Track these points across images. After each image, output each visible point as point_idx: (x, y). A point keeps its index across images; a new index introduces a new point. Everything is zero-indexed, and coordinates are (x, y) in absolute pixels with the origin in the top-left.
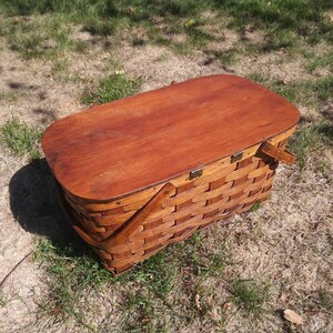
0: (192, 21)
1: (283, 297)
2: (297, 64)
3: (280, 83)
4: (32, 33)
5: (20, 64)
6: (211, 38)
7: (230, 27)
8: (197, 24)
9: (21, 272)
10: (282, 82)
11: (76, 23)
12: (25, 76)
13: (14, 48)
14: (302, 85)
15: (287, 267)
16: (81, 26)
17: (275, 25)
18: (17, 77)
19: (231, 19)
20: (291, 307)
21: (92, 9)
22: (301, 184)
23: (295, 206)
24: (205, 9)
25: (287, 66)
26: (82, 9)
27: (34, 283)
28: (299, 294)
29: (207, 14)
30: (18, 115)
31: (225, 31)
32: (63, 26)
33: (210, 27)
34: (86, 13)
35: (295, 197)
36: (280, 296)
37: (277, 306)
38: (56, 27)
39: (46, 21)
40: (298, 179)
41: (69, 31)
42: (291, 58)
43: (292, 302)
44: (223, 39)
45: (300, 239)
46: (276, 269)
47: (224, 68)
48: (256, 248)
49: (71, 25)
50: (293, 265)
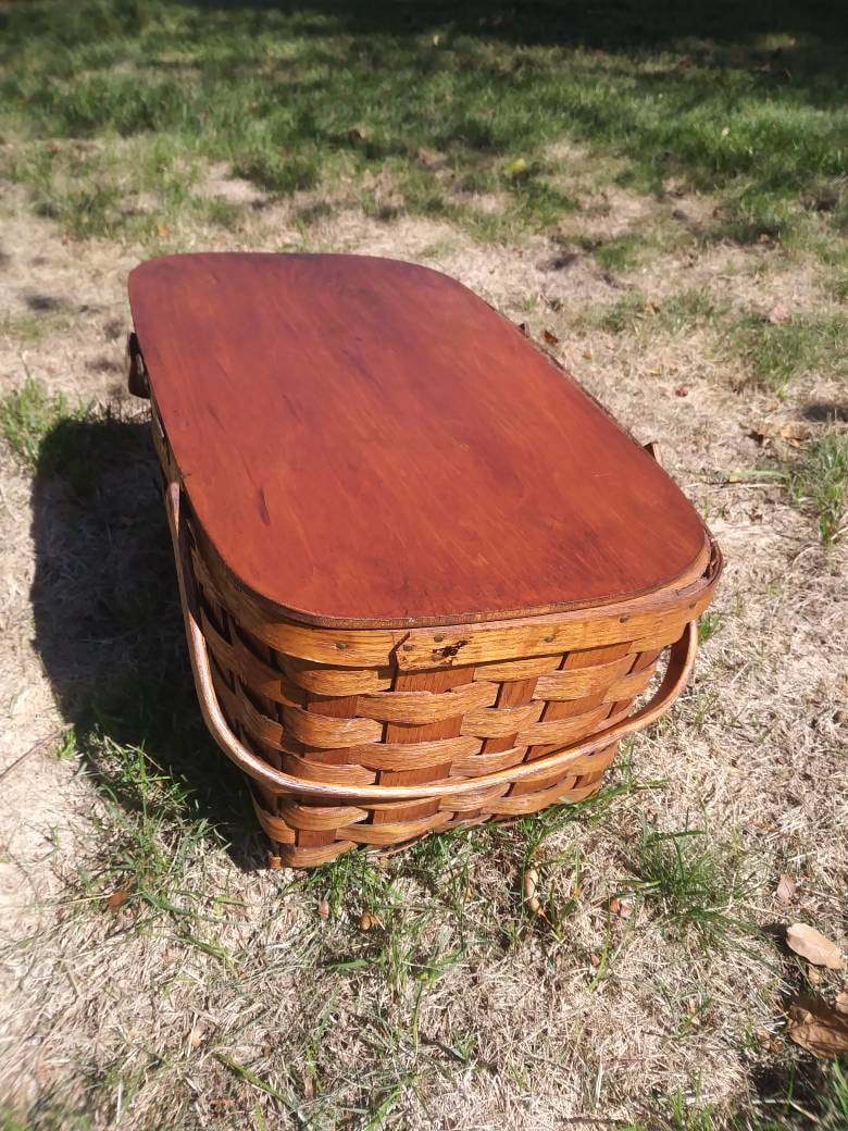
0: (521, 163)
1: (785, 890)
2: (806, 275)
3: (759, 320)
4: (93, 177)
5: (58, 250)
6: (570, 205)
7: (623, 180)
8: (535, 170)
9: (22, 787)
10: (766, 320)
11: (214, 158)
12: (70, 280)
13: (46, 212)
14: (819, 327)
15: (795, 802)
16: (225, 167)
17: (742, 184)
18: (48, 281)
19: (625, 164)
20: (808, 918)
21: (260, 127)
22: (826, 579)
23: (811, 637)
24: (555, 137)
25: (777, 281)
26: (232, 128)
27: (56, 818)
28: (830, 882)
29: (562, 151)
30: (44, 374)
31: (610, 190)
32: (179, 164)
33: (570, 181)
34: (241, 136)
35: (813, 613)
36: (774, 885)
37: (767, 914)
38: (160, 164)
39: (135, 152)
40: (818, 566)
41: (194, 176)
42: (788, 261)
43: (810, 904)
44: (605, 210)
45: (831, 727)
46: (760, 808)
47: (608, 280)
48: (702, 748)
49: (201, 162)
50: (811, 800)
